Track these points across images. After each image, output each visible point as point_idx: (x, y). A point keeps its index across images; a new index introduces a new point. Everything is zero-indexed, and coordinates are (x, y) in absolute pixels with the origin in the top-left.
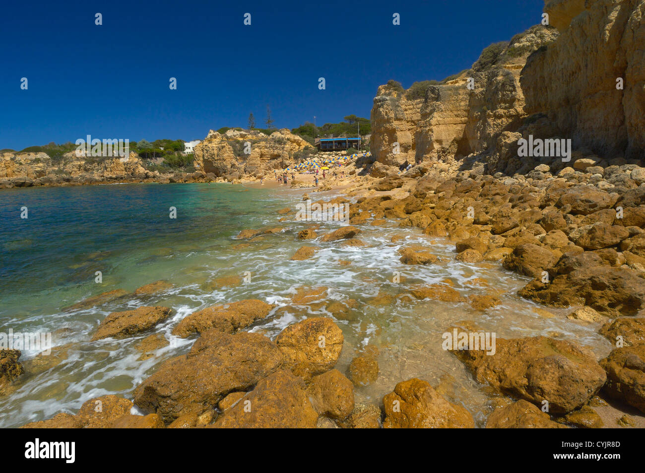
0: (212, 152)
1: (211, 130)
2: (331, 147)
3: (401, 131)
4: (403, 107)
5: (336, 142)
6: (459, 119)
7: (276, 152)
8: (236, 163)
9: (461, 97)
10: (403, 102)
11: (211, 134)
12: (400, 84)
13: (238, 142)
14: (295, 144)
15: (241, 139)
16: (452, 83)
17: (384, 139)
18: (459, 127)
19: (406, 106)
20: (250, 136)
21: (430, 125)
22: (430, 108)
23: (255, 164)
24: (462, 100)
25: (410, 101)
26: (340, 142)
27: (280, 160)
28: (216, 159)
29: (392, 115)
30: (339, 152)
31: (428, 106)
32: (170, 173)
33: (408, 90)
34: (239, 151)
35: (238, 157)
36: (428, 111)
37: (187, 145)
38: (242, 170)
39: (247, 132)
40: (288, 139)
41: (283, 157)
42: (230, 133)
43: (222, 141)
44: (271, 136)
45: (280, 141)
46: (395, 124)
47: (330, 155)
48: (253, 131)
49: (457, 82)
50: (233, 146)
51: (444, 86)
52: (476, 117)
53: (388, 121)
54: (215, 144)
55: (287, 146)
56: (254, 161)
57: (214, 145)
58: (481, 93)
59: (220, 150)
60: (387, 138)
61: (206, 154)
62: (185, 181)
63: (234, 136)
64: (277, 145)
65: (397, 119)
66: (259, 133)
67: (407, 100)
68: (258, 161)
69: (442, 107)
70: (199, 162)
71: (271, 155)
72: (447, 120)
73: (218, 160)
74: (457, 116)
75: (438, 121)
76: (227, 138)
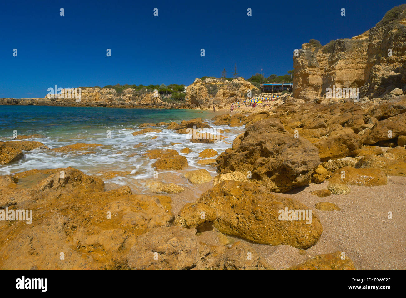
0: (196, 91)
1: (196, 78)
2: (271, 90)
3: (314, 75)
4: (319, 58)
5: (274, 86)
6: (360, 65)
7: (233, 92)
8: (209, 98)
9: (364, 48)
10: (319, 54)
11: (196, 80)
12: (319, 42)
13: (212, 85)
14: (246, 87)
15: (214, 84)
16: (357, 38)
17: (299, 81)
18: (360, 72)
19: (321, 57)
20: (219, 82)
21: (335, 69)
22: (336, 57)
23: (219, 99)
24: (364, 51)
25: (325, 54)
26: (278, 87)
27: (235, 97)
28: (197, 95)
29: (307, 63)
30: (276, 93)
31: (334, 56)
32: (174, 103)
33: (325, 46)
34: (212, 91)
35: (210, 95)
36: (334, 59)
37: (186, 87)
38: (211, 102)
39: (217, 79)
40: (242, 84)
41: (237, 95)
42: (207, 80)
43: (202, 84)
44: (231, 82)
45: (237, 85)
46: (308, 70)
47: (269, 95)
48: (221, 79)
49: (361, 37)
50: (208, 88)
51: (349, 40)
52: (372, 62)
53: (303, 67)
54: (198, 87)
55: (241, 88)
56: (219, 97)
57: (197, 87)
58: (378, 43)
59: (200, 90)
60: (301, 80)
61: (192, 93)
62: (179, 108)
63: (210, 82)
64: (234, 88)
65: (310, 66)
66: (225, 80)
67: (323, 53)
68: (221, 98)
69: (346, 56)
70: (188, 97)
71: (230, 94)
72: (350, 66)
73: (198, 96)
74: (359, 63)
75: (341, 66)
76: (206, 83)
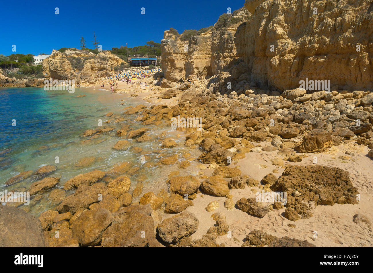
0: (56, 65)
1: (53, 50)
2: (139, 64)
3: (178, 60)
4: (179, 45)
5: (141, 60)
6: (207, 55)
7: (102, 66)
8: (74, 73)
9: (208, 43)
10: (179, 42)
11: (54, 53)
12: (177, 31)
13: (74, 58)
14: (114, 61)
15: (76, 56)
16: (203, 35)
17: (168, 65)
18: (208, 60)
19: (180, 44)
20: (83, 55)
21: (193, 59)
22: (192, 49)
23: (88, 74)
24: (209, 45)
25: (182, 42)
26: (144, 61)
27: (105, 71)
28: (59, 70)
29: (172, 51)
30: (144, 67)
31: (191, 48)
32: (25, 79)
33: (181, 35)
34: (76, 64)
35: (75, 69)
36: (191, 50)
37: (35, 58)
38: (79, 77)
39: (80, 51)
40: (110, 58)
41: (107, 69)
42: (68, 52)
43: (62, 57)
44: (98, 55)
45: (104, 59)
46: (174, 56)
47: (138, 69)
48: (84, 51)
49: (206, 34)
50: (71, 61)
51: (199, 36)
52: (215, 56)
53: (170, 54)
54: (58, 59)
55: (109, 62)
56: (87, 72)
57: (57, 61)
58: (217, 43)
59: (61, 64)
60: (170, 64)
61: (52, 67)
62: (37, 86)
63: (72, 54)
64: (102, 61)
65: (175, 53)
66: (89, 52)
67: (181, 41)
68: (90, 72)
69: (199, 49)
70: (47, 72)
71: (99, 68)
72: (201, 56)
73: (60, 70)
74: (206, 54)
75: (196, 57)
76: (66, 55)
